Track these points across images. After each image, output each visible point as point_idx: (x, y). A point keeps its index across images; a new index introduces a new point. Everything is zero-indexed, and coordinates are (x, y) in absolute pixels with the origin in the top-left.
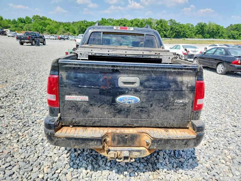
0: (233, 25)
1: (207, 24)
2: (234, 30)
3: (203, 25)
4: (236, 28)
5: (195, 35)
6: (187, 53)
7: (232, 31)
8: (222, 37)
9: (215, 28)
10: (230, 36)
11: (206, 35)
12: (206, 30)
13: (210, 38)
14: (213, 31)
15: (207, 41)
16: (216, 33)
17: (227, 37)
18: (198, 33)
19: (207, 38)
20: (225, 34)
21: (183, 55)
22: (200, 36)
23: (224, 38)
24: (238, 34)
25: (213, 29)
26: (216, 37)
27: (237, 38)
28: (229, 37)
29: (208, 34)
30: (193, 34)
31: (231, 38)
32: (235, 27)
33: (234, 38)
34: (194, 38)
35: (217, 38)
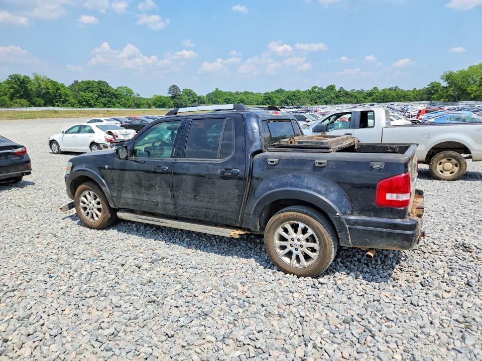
0: (80, 81)
1: (32, 78)
2: (84, 91)
3: (24, 80)
4: (88, 88)
5: (11, 99)
6: (114, 138)
7: (82, 93)
8: (69, 103)
9: (50, 87)
10: (83, 102)
11: (36, 101)
12: (32, 90)
13: (45, 105)
14: (48, 93)
15: (42, 111)
16: (56, 96)
17: (77, 104)
18: (18, 95)
19: (40, 106)
20: (71, 97)
21: (109, 144)
22: (24, 101)
23: (73, 106)
24: (93, 99)
25: (47, 88)
26: (57, 104)
27: (95, 105)
28: (81, 104)
29: (38, 97)
30: (6, 98)
31: (84, 105)
32: (84, 86)
33: (90, 106)
34: (11, 106)
35: (60, 105)
